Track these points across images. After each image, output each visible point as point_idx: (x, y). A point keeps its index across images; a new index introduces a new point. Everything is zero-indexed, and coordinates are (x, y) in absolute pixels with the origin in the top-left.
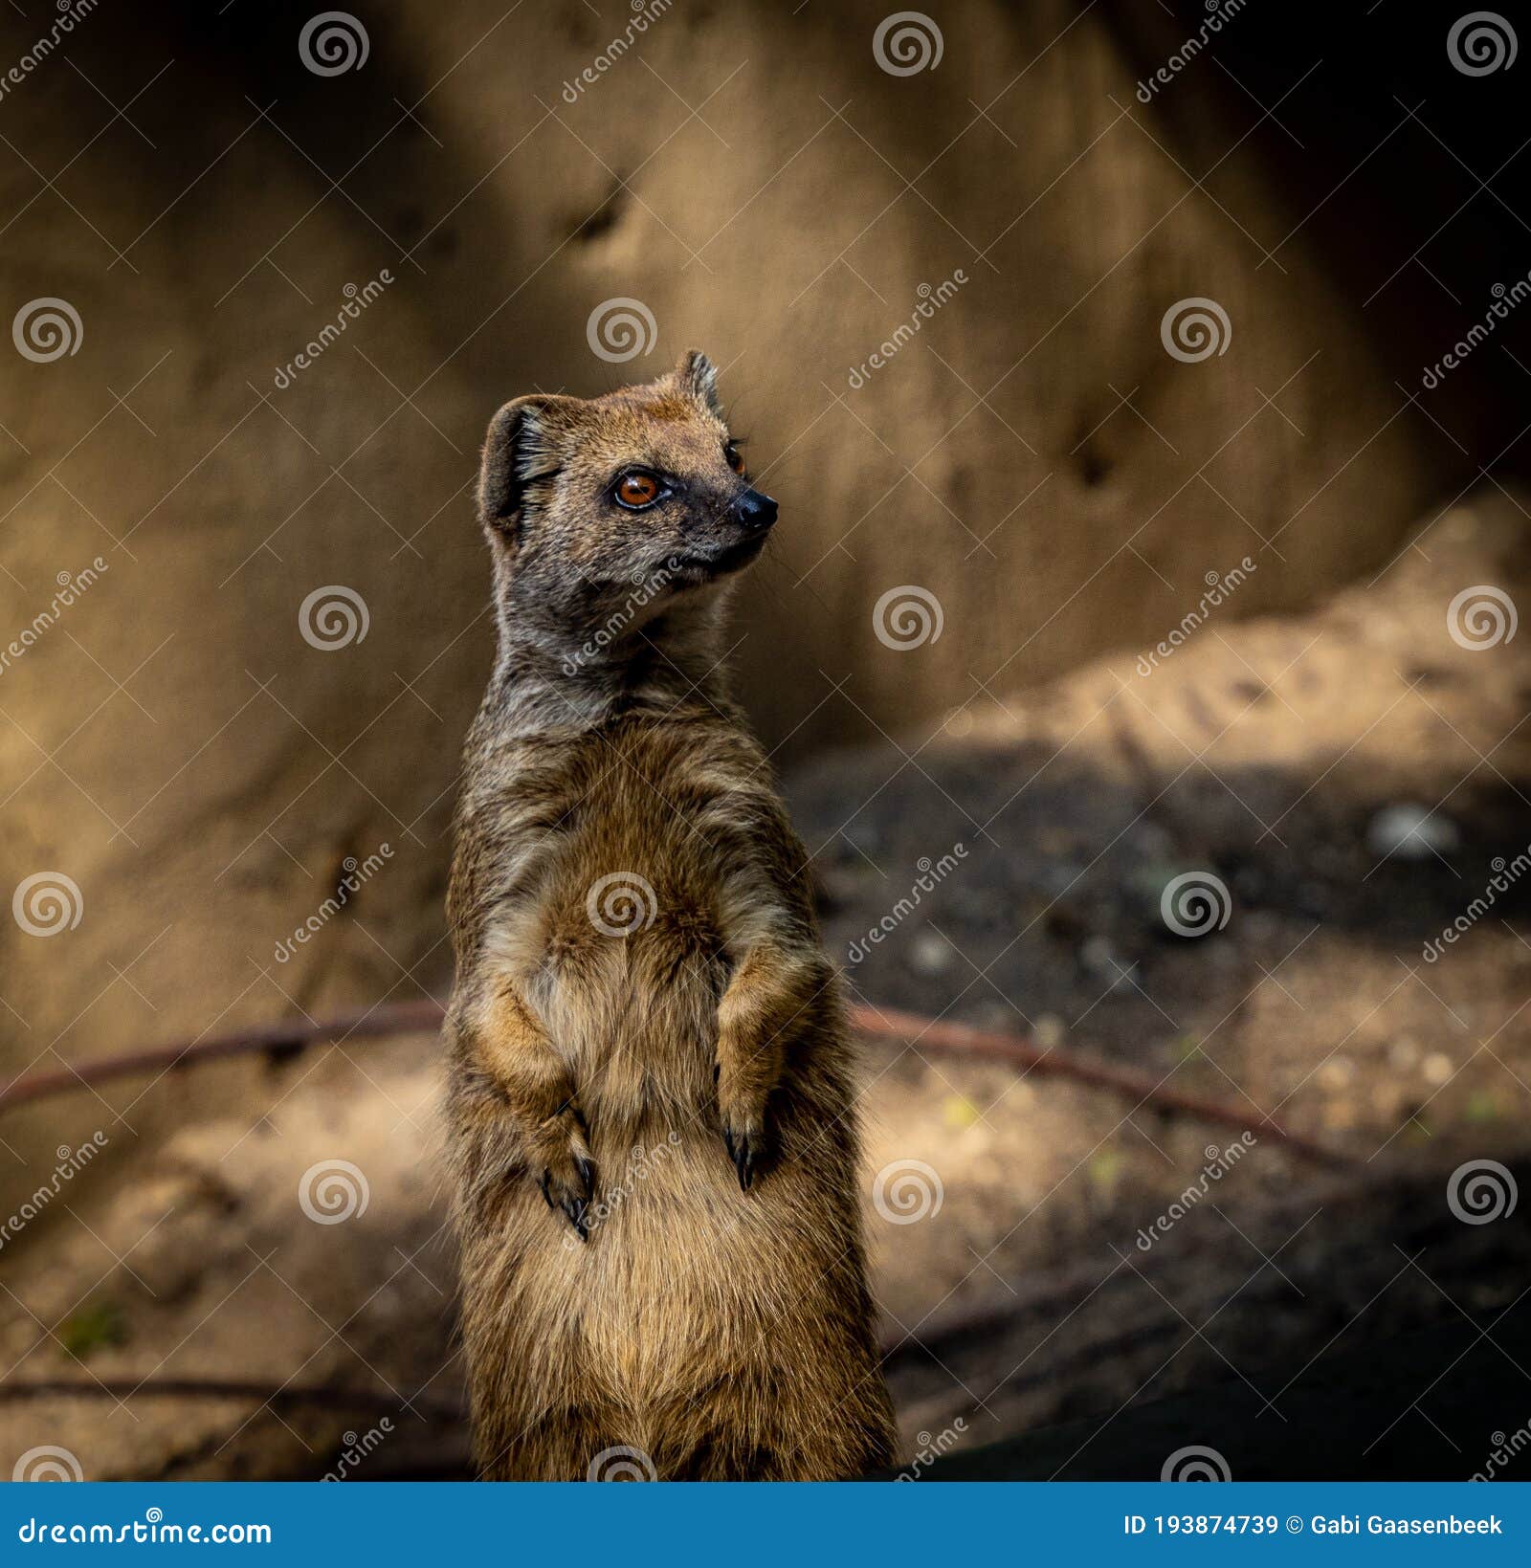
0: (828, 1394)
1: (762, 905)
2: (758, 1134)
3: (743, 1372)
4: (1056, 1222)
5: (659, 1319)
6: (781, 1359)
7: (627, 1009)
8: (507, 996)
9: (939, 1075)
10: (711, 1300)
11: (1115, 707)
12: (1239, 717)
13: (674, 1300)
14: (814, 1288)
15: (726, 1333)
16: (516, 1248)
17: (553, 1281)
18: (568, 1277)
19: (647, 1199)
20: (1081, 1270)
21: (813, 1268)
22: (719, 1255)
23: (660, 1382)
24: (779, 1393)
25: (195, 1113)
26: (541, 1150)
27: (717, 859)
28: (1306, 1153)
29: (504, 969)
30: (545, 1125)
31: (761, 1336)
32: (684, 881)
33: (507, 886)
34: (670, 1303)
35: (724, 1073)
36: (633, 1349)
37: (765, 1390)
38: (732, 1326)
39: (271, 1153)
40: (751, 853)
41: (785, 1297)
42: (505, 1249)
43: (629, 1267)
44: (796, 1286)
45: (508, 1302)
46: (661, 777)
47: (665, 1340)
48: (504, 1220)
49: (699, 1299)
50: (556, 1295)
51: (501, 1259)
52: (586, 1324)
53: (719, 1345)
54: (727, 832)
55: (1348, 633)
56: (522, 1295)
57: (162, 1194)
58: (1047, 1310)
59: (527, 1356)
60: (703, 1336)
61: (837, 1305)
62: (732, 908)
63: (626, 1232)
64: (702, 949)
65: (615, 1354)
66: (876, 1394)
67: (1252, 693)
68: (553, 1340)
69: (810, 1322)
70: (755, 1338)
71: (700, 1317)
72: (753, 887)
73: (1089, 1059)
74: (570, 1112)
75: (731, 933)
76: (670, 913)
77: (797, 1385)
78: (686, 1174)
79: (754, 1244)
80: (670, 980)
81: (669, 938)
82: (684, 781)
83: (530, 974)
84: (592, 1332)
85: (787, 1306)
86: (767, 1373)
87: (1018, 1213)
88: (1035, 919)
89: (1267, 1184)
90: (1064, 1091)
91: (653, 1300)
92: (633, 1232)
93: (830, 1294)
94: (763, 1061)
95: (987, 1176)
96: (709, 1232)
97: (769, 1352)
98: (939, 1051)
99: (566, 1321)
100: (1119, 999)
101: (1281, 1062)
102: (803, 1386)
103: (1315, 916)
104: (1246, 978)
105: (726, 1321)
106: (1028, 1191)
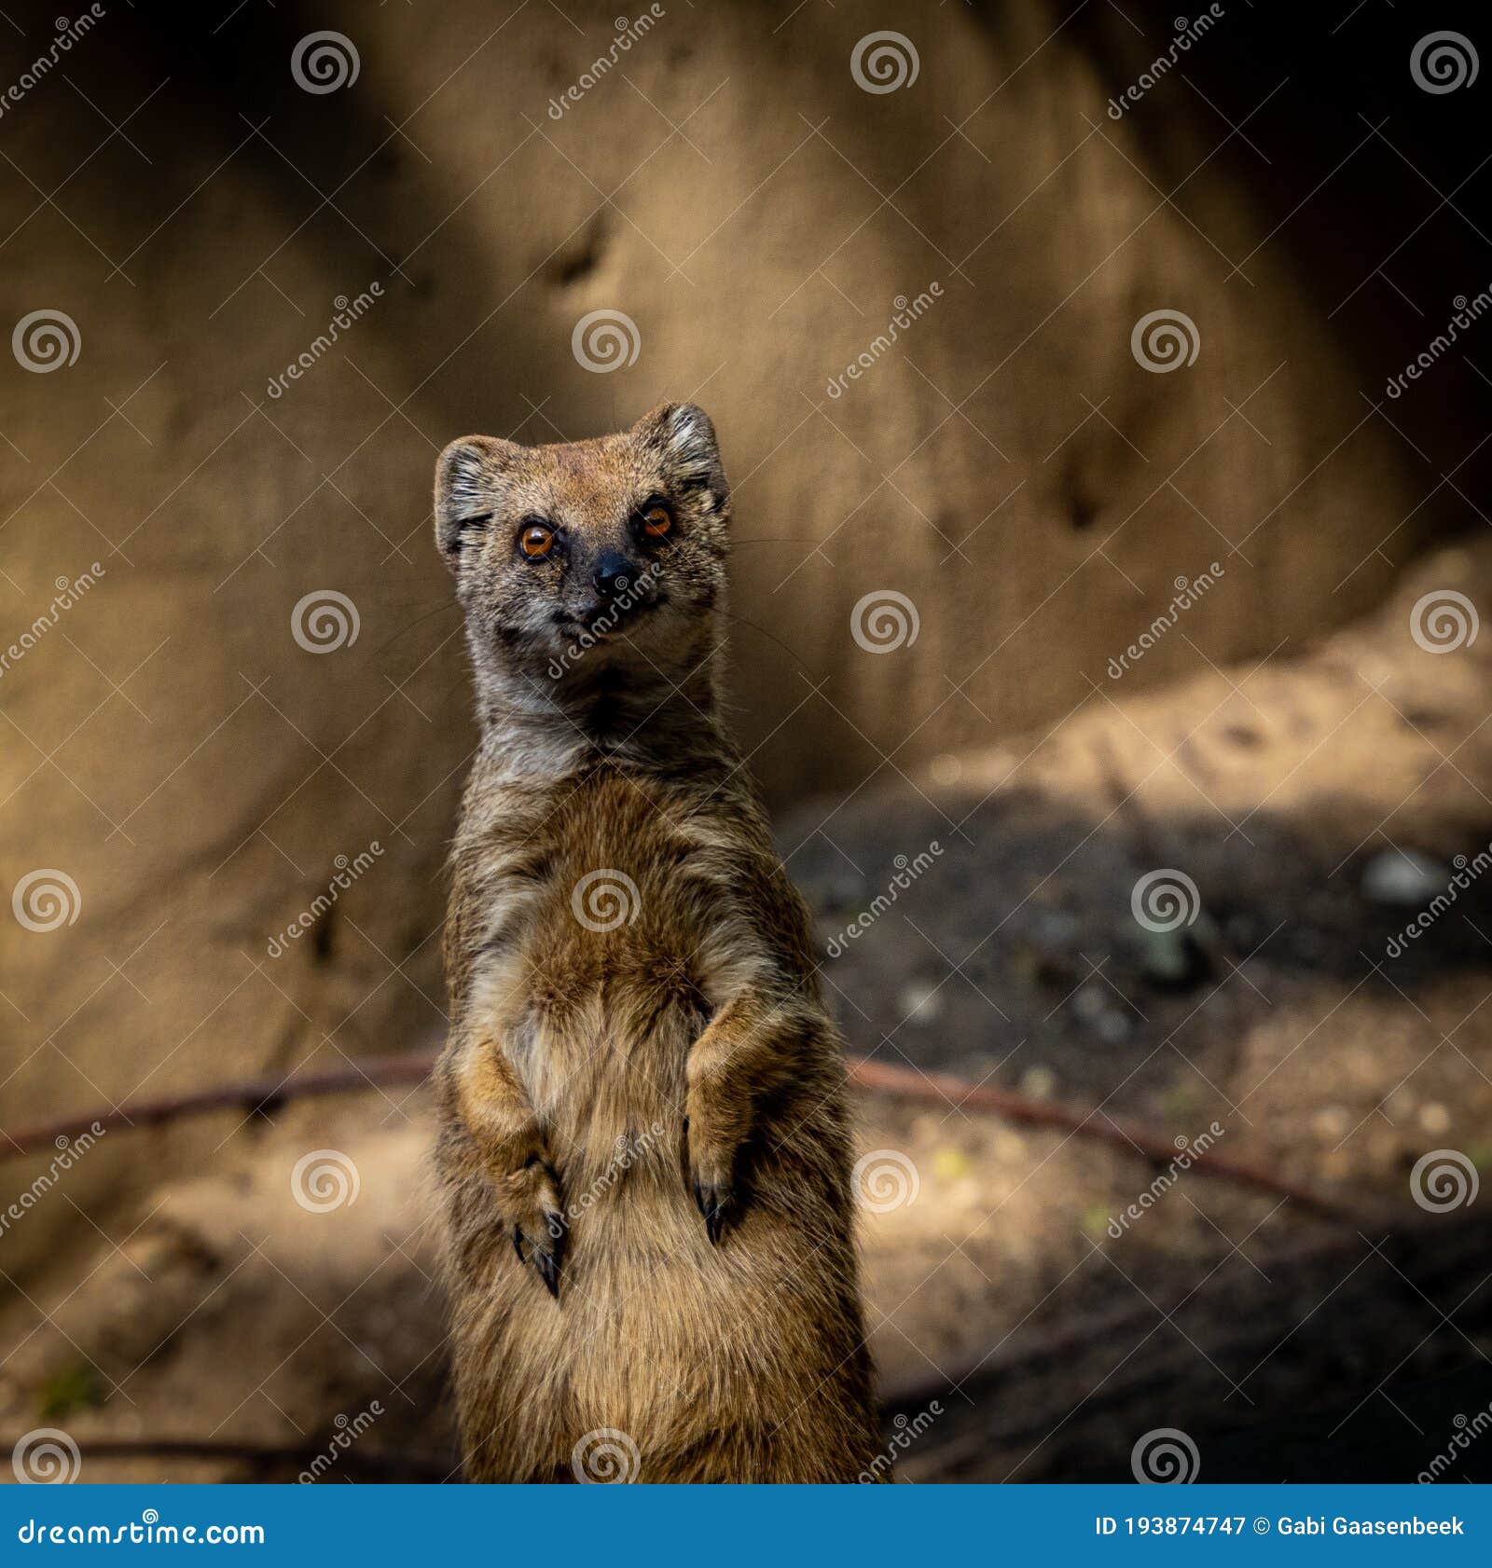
0: (822, 1450)
1: (746, 956)
2: (725, 1188)
3: (735, 1428)
4: (1048, 1274)
5: (648, 1373)
6: (774, 1415)
7: (606, 1061)
8: (486, 1047)
9: (928, 1128)
10: (700, 1355)
11: (1103, 751)
12: (1231, 762)
13: (664, 1354)
14: (806, 1344)
15: (716, 1387)
16: (504, 1305)
17: (541, 1338)
18: (557, 1332)
19: (634, 1253)
20: (1075, 1324)
21: (804, 1322)
22: (710, 1308)
23: (651, 1438)
24: (771, 1450)
25: (174, 1171)
26: (510, 1204)
27: (696, 910)
28: (1302, 1204)
29: (485, 1020)
30: (511, 1178)
31: (751, 1390)
32: (660, 930)
33: (487, 937)
34: (660, 1358)
35: (692, 1125)
36: (623, 1407)
37: (757, 1446)
38: (722, 1381)
39: (251, 1210)
40: (732, 904)
41: (775, 1352)
42: (492, 1306)
43: (618, 1323)
44: (787, 1340)
45: (496, 1359)
46: (638, 829)
47: (656, 1395)
48: (490, 1274)
49: (690, 1354)
50: (544, 1352)
51: (489, 1315)
52: (575, 1380)
53: (709, 1399)
54: (706, 884)
55: (1342, 677)
56: (510, 1351)
57: (140, 1253)
58: (1038, 1364)
59: (516, 1414)
60: (693, 1391)
61: (831, 1360)
62: (713, 959)
63: (614, 1287)
64: (680, 1001)
65: (604, 1410)
66: (871, 1451)
67: (1245, 738)
68: (540, 1397)
69: (802, 1378)
70: (746, 1393)
71: (690, 1371)
72: (736, 938)
73: (1081, 1110)
74: (540, 1166)
75: (711, 984)
76: (646, 963)
77: (789, 1441)
78: (674, 1228)
79: (744, 1298)
80: (648, 1032)
81: (645, 989)
82: (661, 834)
83: (510, 1025)
84: (581, 1388)
85: (777, 1360)
86: (759, 1428)
87: (1011, 1267)
88: (1024, 968)
89: (1264, 1237)
90: (1056, 1144)
91: (643, 1354)
92: (621, 1288)
93: (823, 1348)
94: (729, 1114)
95: (978, 1229)
96: (699, 1286)
97: (761, 1407)
98: (930, 1103)
99: (554, 1379)
100: (1110, 1049)
101: (1274, 1111)
102: (796, 1440)
103: (1310, 964)
104: (1239, 1026)
105: (717, 1375)
106: (1019, 1244)
